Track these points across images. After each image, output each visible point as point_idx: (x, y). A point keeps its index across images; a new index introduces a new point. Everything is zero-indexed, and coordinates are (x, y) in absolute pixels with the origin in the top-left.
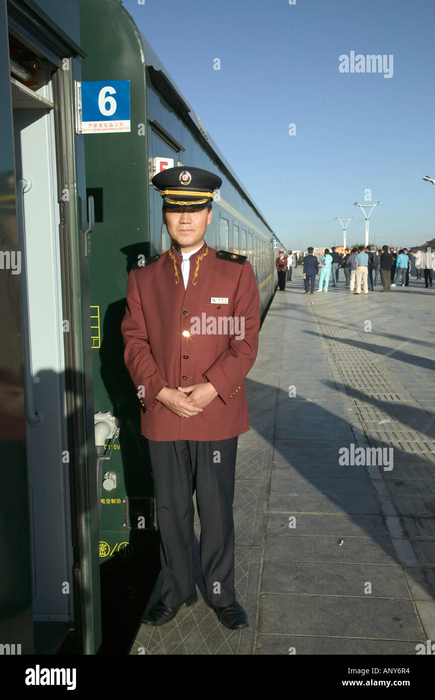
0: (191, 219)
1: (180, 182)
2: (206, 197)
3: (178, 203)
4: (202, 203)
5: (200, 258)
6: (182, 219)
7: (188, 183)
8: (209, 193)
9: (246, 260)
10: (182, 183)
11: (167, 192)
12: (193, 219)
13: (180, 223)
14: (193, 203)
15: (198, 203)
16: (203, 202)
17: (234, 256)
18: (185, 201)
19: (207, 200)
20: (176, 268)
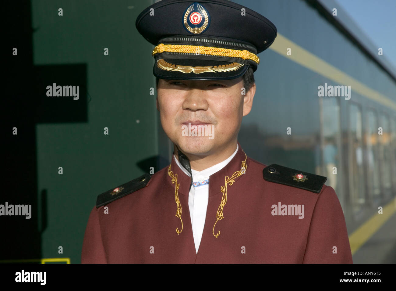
0: (206, 102)
1: (184, 27)
2: (239, 60)
3: (180, 69)
4: (228, 70)
5: (229, 181)
6: (187, 100)
7: (201, 30)
8: (245, 52)
9: (325, 184)
10: (189, 29)
11: (162, 48)
12: (210, 101)
13: (184, 109)
14: (210, 70)
15: (220, 71)
16: (232, 69)
17: (300, 177)
18: (194, 66)
19: (240, 65)
20: (178, 202)
